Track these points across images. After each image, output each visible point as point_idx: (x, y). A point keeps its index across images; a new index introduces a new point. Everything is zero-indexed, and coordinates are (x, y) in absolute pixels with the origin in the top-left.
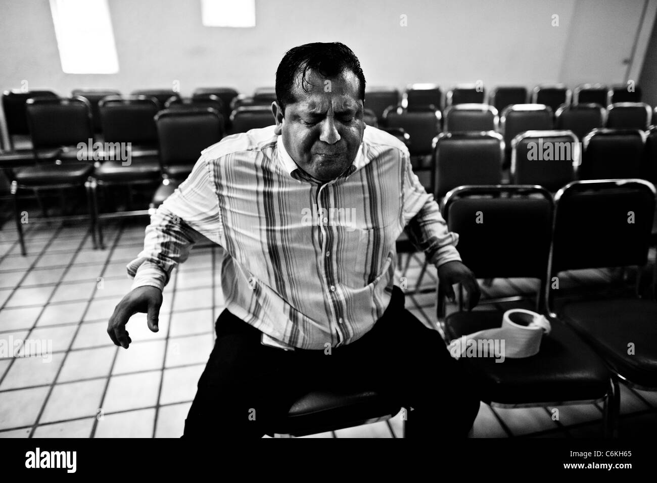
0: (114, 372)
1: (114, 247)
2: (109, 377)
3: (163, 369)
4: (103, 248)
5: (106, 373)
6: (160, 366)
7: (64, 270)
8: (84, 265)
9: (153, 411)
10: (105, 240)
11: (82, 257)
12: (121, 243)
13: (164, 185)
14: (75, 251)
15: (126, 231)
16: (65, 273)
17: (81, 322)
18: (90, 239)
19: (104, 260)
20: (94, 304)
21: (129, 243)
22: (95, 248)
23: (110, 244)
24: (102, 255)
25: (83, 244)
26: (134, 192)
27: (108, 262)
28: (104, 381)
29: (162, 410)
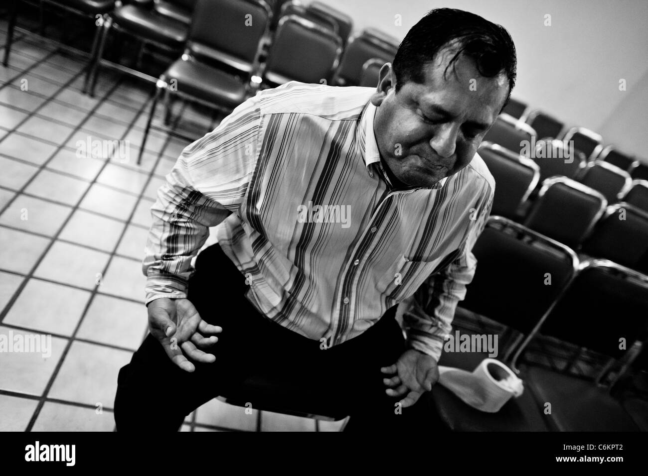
0: (61, 237)
1: (105, 99)
2: (54, 239)
3: (113, 254)
4: (92, 95)
5: (52, 233)
6: (111, 250)
7: (43, 100)
8: (66, 105)
9: (88, 295)
10: (98, 87)
11: (68, 95)
12: (112, 98)
13: (182, 59)
14: (62, 85)
15: (122, 87)
16: (43, 105)
17: (43, 167)
18: (82, 79)
19: (90, 109)
20: (63, 152)
21: (120, 101)
22: (84, 92)
23: (101, 94)
24: (89, 103)
25: (72, 81)
26: (144, 50)
27: (92, 113)
28: (48, 241)
29: (98, 298)
